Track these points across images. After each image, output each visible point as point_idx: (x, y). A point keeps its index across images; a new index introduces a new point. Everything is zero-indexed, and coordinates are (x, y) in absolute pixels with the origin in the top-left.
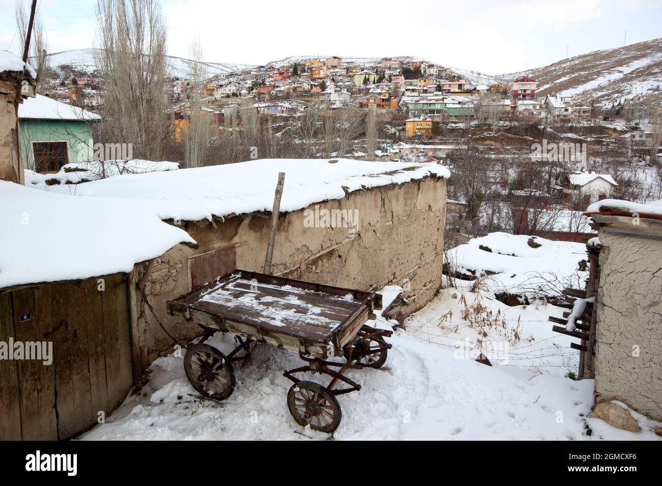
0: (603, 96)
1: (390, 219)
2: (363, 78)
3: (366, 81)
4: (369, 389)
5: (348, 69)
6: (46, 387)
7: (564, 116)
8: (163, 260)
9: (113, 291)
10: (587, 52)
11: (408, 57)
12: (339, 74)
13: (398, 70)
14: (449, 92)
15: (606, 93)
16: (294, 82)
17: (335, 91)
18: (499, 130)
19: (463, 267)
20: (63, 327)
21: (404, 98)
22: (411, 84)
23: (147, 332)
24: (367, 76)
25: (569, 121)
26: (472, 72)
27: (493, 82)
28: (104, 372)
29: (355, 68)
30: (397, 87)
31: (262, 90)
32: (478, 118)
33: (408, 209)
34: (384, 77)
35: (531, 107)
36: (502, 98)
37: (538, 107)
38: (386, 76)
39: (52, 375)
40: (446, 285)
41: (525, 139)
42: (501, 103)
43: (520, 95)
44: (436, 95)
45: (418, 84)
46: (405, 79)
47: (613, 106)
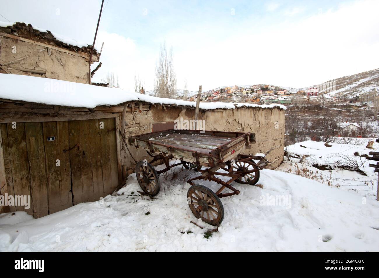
0: (349, 94)
1: (258, 124)
2: (246, 92)
3: (247, 93)
4: (247, 197)
5: (240, 90)
6: (65, 179)
7: (331, 101)
8: (136, 122)
9: (107, 134)
10: (339, 77)
11: (263, 84)
12: (237, 91)
13: (259, 89)
14: (280, 95)
15: (350, 92)
16: (221, 95)
17: (236, 97)
18: (302, 108)
19: (293, 154)
20: (76, 148)
21: (262, 98)
22: (265, 93)
23: (126, 158)
24: (248, 91)
25: (334, 103)
26: (289, 88)
27: (298, 91)
28: (102, 176)
29: (243, 89)
30: (259, 94)
31: (210, 98)
32: (293, 104)
33: (267, 121)
34: (254, 91)
35: (316, 99)
36: (303, 96)
37: (319, 99)
38: (255, 91)
39: (69, 173)
40: (286, 159)
41: (314, 111)
42: (302, 98)
43: (310, 94)
44: (275, 96)
45: (268, 93)
46: (262, 91)
47: (354, 97)
